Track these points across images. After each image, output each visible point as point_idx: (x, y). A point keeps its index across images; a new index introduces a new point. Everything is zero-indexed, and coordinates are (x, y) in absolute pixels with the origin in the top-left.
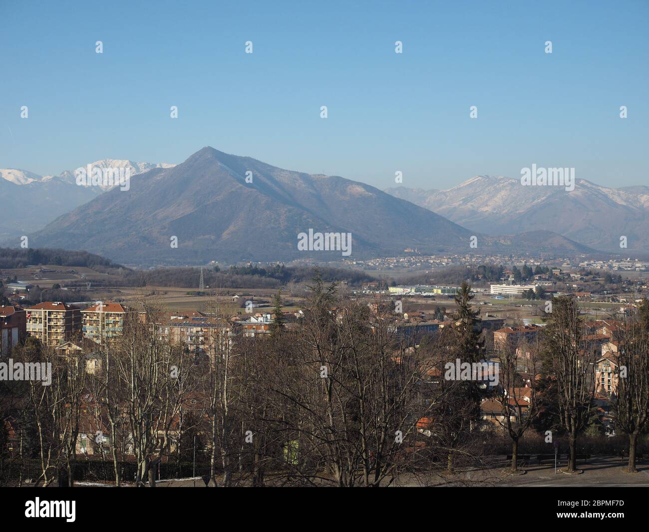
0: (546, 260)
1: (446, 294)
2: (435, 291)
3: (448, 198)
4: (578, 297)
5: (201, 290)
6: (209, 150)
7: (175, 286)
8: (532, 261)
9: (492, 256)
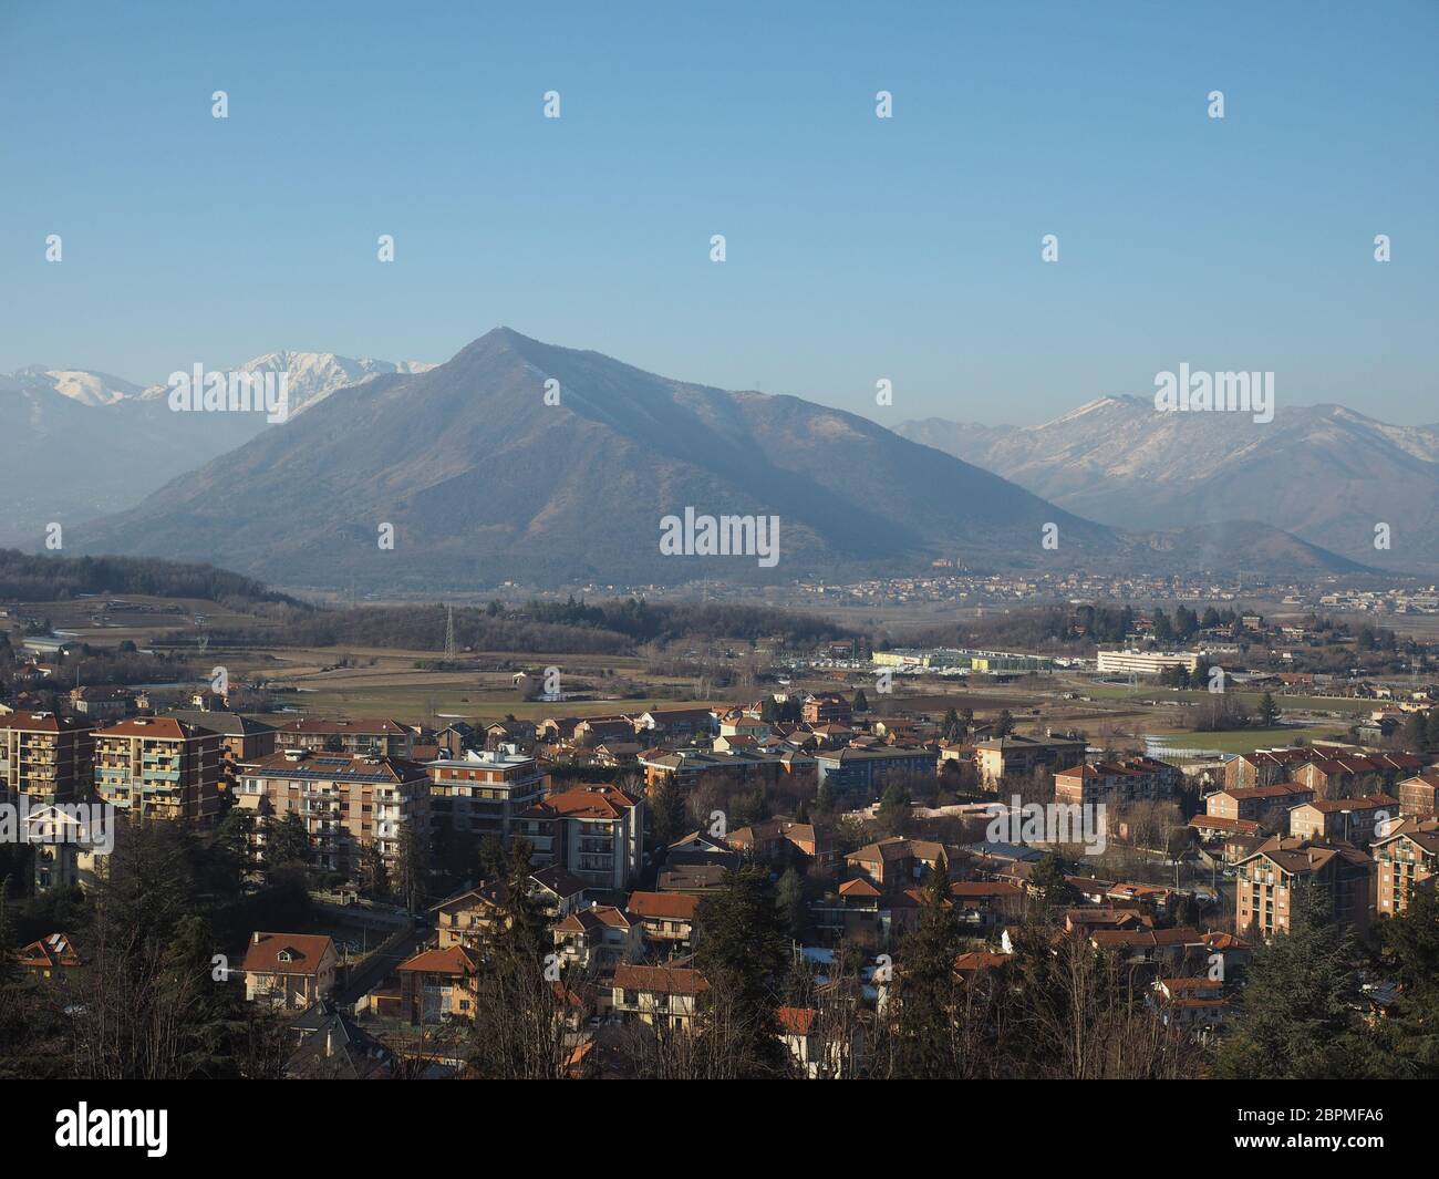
0: (1248, 589)
2: (975, 663)
3: (1038, 445)
5: (448, 656)
6: (504, 334)
8: (1215, 591)
9: (1126, 578)
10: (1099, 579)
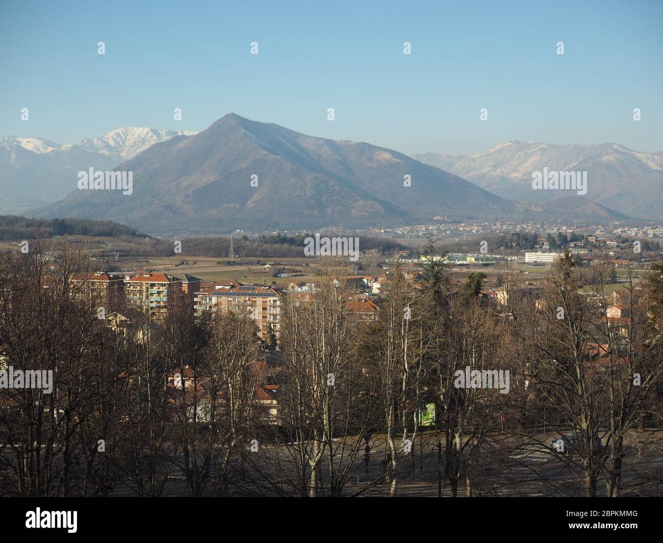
0: (579, 227)
1: (481, 262)
2: (468, 259)
3: (477, 164)
4: (616, 265)
5: (232, 259)
6: (233, 116)
7: (204, 256)
8: (564, 228)
9: (523, 223)
10: (510, 224)
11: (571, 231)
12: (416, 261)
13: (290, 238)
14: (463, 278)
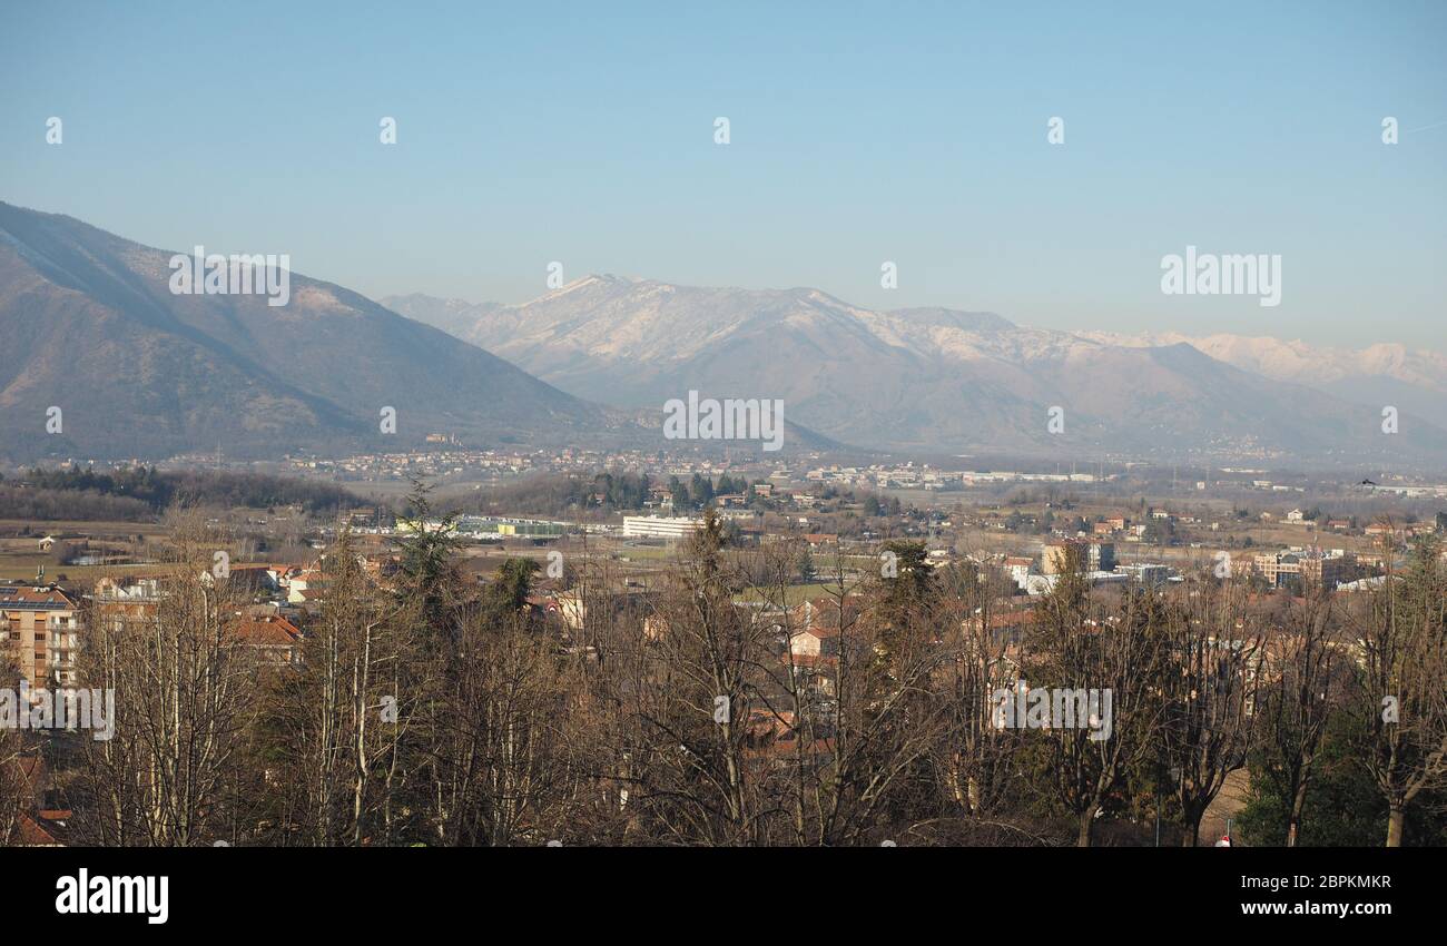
0: (737, 464)
1: (528, 536)
2: (502, 528)
3: (523, 323)
4: (812, 544)
8: (707, 466)
9: (619, 454)
10: (593, 455)
11: (721, 471)
12: (387, 531)
13: (102, 476)
14: (490, 569)
